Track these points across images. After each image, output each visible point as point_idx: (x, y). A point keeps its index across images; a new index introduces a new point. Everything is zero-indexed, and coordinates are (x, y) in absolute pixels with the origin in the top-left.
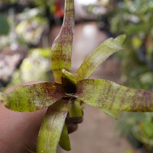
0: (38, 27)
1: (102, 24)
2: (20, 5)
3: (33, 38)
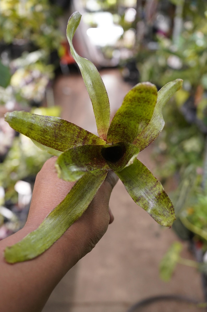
0: (41, 77)
1: (126, 72)
2: (17, 46)
3: (36, 91)
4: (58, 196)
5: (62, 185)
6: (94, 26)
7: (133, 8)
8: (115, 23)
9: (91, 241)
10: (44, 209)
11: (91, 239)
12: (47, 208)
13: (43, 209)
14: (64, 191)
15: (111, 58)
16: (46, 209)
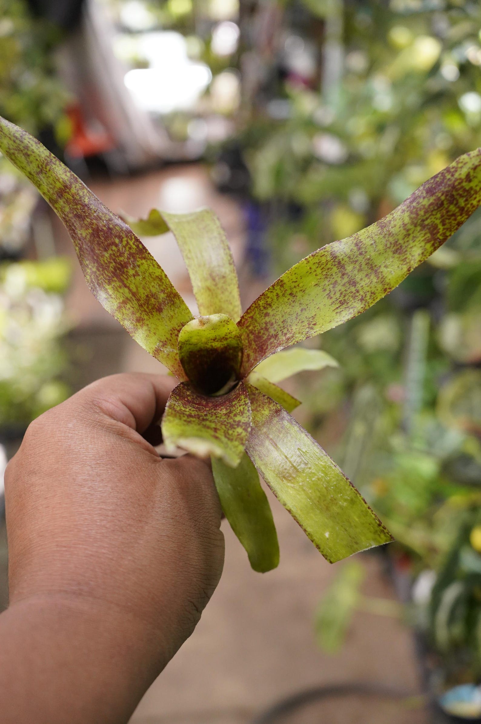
0: (18, 190)
4: (88, 510)
5: (94, 481)
6: (142, 64)
7: (231, 20)
8: (192, 58)
9: (194, 608)
10: (58, 549)
11: (191, 602)
12: (65, 547)
13: (55, 549)
14: (102, 495)
15: (183, 139)
16: (64, 549)
